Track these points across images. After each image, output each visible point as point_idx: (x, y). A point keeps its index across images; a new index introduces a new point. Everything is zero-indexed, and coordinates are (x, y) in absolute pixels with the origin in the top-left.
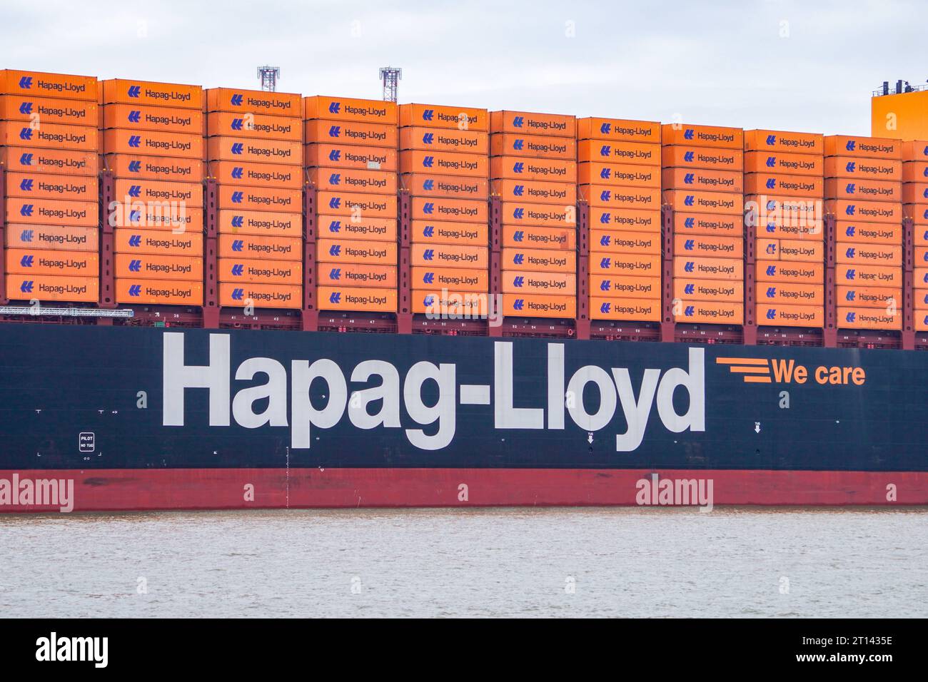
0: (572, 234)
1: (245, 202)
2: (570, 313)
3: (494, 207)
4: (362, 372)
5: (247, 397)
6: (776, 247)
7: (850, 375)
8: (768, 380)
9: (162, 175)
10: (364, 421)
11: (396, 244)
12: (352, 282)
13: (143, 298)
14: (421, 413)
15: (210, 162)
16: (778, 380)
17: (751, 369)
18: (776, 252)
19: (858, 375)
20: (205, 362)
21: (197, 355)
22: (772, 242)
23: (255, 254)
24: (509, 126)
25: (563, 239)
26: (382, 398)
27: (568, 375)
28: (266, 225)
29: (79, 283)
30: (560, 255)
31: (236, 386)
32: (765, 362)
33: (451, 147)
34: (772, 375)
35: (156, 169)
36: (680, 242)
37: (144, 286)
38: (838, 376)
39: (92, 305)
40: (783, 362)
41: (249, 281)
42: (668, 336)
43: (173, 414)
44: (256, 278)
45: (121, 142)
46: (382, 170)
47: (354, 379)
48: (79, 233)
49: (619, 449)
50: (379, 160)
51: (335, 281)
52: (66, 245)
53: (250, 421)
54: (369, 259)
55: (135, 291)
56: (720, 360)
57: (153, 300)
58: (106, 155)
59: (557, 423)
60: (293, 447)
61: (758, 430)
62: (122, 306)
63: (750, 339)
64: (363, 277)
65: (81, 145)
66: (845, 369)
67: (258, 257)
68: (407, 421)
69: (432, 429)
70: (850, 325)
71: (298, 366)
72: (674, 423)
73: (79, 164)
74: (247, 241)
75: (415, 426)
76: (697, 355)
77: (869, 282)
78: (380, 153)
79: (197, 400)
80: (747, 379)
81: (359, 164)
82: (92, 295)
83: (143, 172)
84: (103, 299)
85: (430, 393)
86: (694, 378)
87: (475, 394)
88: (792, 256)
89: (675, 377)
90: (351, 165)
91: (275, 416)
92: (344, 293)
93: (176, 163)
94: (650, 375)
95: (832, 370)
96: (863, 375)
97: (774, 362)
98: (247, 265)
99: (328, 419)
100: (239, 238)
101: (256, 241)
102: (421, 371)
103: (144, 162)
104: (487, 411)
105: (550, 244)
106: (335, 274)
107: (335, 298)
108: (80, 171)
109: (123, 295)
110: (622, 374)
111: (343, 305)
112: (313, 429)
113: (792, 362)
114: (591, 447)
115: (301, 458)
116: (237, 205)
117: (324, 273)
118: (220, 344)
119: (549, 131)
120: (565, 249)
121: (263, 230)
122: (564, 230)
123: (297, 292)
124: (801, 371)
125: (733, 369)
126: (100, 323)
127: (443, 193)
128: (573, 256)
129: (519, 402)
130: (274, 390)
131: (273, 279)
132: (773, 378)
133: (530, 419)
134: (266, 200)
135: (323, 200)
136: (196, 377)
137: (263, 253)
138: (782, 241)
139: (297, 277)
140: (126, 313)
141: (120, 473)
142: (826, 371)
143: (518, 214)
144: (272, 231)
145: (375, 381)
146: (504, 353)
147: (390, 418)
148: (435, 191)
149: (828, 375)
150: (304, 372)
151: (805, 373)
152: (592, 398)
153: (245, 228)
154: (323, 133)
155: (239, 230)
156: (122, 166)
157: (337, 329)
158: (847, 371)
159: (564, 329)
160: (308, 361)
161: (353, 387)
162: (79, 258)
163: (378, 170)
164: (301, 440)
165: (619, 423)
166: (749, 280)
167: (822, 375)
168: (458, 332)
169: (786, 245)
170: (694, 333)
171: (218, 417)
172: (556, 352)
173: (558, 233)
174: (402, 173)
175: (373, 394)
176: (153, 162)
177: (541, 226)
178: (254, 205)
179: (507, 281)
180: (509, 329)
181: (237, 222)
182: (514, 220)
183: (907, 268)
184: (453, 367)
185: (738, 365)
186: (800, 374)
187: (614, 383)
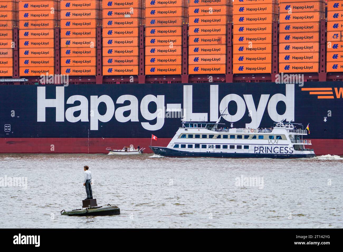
0: (224, 38)
1: (71, 35)
2: (223, 71)
3: (185, 28)
4: (121, 100)
5: (71, 111)
6: (339, 35)
8: (332, 97)
9: (37, 27)
11: (137, 47)
13: (30, 74)
16: (338, 97)
17: (322, 93)
18: (339, 37)
20: (54, 97)
21: (51, 94)
22: (336, 33)
23: (76, 55)
25: (219, 40)
26: (130, 110)
27: (220, 98)
28: (80, 43)
29: (5, 69)
30: (217, 47)
31: (67, 106)
32: (331, 89)
33: (164, 5)
35: (35, 25)
36: (282, 37)
37: (30, 69)
39: (9, 78)
40: (341, 89)
41: (73, 65)
42: (275, 80)
43: (41, 117)
44: (76, 64)
45: (21, 16)
46: (131, 18)
47: (117, 103)
48: (5, 51)
50: (130, 13)
51: (110, 64)
53: (72, 119)
54: (125, 54)
55: (27, 71)
56: (303, 89)
57: (34, 75)
59: (214, 119)
60: (91, 129)
61: (325, 120)
62: (22, 77)
63: (322, 79)
64: (122, 61)
65: (6, 18)
68: (142, 119)
69: (153, 122)
71: (93, 98)
72: (277, 118)
73: (5, 26)
74: (72, 50)
75: (146, 121)
78: (130, 11)
79: (51, 112)
80: (319, 97)
81: (121, 16)
82: (10, 74)
83: (30, 26)
85: (152, 107)
86: (289, 98)
87: (174, 108)
89: (278, 97)
90: (117, 17)
91: (83, 118)
92: (114, 68)
93: (43, 22)
94: (264, 98)
97: (336, 89)
98: (72, 59)
99: (106, 118)
100: (69, 49)
101: (76, 50)
102: (148, 99)
103: (30, 22)
105: (212, 42)
106: (110, 61)
107: (110, 70)
108: (5, 28)
109: (22, 73)
110: (249, 98)
111: (114, 73)
115: (94, 134)
116: (68, 36)
117: (105, 61)
118: (60, 91)
120: (221, 44)
121: (79, 45)
122: (220, 36)
123: (93, 69)
125: (311, 93)
127: (160, 24)
128: (224, 47)
129: (196, 110)
130: (83, 107)
131: (83, 64)
132: (335, 96)
134: (80, 34)
135: (105, 32)
136: (51, 103)
137: (79, 54)
138: (342, 32)
140: (23, 80)
141: (20, 139)
143: (196, 30)
144: (83, 45)
145: (127, 103)
146: (188, 91)
147: (134, 118)
148: (156, 24)
150: (96, 100)
152: (233, 108)
153: (71, 45)
154: (105, 5)
155: (69, 46)
156: (21, 25)
160: (97, 96)
161: (117, 106)
162: (5, 60)
163: (129, 18)
164: (94, 127)
166: (322, 52)
168: (171, 82)
171: (59, 118)
173: (216, 37)
175: (126, 108)
176: (34, 23)
177: (208, 35)
178: (75, 36)
179: (191, 60)
180: (191, 79)
181: (68, 43)
182: (194, 33)
184: (163, 97)
185: (313, 91)
187: (244, 102)
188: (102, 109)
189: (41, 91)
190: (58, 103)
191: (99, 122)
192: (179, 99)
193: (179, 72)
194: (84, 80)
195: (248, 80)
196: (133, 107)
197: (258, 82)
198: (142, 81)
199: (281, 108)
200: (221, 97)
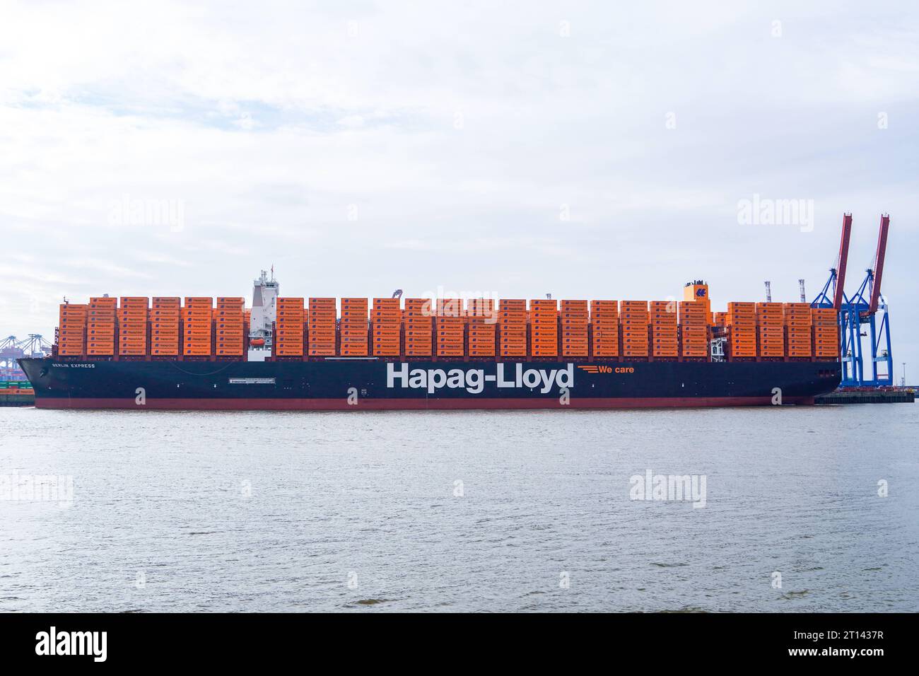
0: (525, 333)
2: (525, 354)
3: (498, 326)
4: (451, 372)
5: (413, 380)
8: (598, 372)
10: (452, 386)
11: (463, 338)
12: (448, 348)
13: (381, 354)
14: (472, 383)
16: (601, 372)
17: (592, 369)
18: (600, 335)
21: (398, 368)
22: (599, 332)
23: (416, 342)
25: (522, 334)
26: (458, 380)
30: (521, 339)
31: (410, 377)
32: (596, 367)
34: (599, 370)
36: (564, 334)
37: (382, 351)
38: (623, 370)
41: (414, 349)
42: (560, 360)
43: (390, 384)
44: (416, 348)
47: (449, 374)
49: (542, 392)
51: (442, 348)
53: (414, 386)
55: (379, 352)
56: (579, 367)
57: (384, 355)
59: (519, 385)
60: (428, 393)
61: (593, 386)
62: (375, 356)
63: (591, 360)
68: (467, 385)
69: (476, 388)
70: (629, 355)
71: (430, 371)
72: (562, 385)
74: (414, 338)
75: (470, 387)
76: (570, 366)
77: (635, 343)
79: (398, 381)
80: (589, 372)
82: (366, 354)
84: (369, 355)
85: (475, 378)
86: (569, 372)
87: (490, 378)
88: (606, 336)
89: (562, 372)
91: (423, 385)
92: (445, 351)
93: (392, 319)
94: (553, 372)
95: (621, 368)
97: (599, 367)
98: (414, 345)
99: (440, 385)
101: (417, 338)
102: (471, 372)
104: (495, 383)
105: (517, 335)
106: (443, 346)
107: (443, 353)
109: (375, 354)
110: (543, 372)
111: (446, 355)
113: (606, 366)
114: (532, 393)
115: (431, 397)
117: (439, 346)
118: (405, 366)
119: (516, 304)
120: (523, 337)
121: (419, 335)
122: (522, 332)
126: (368, 361)
128: (525, 339)
129: (506, 379)
130: (423, 377)
131: (422, 348)
133: (511, 384)
136: (398, 375)
138: (602, 332)
139: (430, 347)
140: (375, 358)
141: (374, 400)
145: (456, 375)
146: (500, 367)
147: (461, 385)
149: (620, 370)
150: (432, 373)
151: (611, 369)
152: (532, 378)
155: (411, 335)
158: (627, 369)
159: (522, 359)
160: (434, 370)
161: (448, 377)
163: (457, 318)
164: (431, 391)
165: (542, 385)
166: (590, 343)
167: (618, 370)
168: (487, 361)
170: (571, 359)
171: (404, 385)
172: (519, 366)
173: (520, 332)
175: (455, 378)
177: (514, 331)
178: (416, 329)
179: (502, 347)
180: (503, 360)
181: (411, 333)
182: (504, 329)
183: (650, 339)
184: (482, 370)
185: (585, 368)
186: (610, 370)
187: (540, 375)
188: (437, 378)
189: (390, 366)
190: (403, 374)
191: (435, 388)
192: (494, 373)
193: (493, 354)
194: (422, 359)
195: (541, 360)
196: (461, 377)
197: (549, 362)
198: (466, 360)
199: (565, 378)
200: (523, 372)
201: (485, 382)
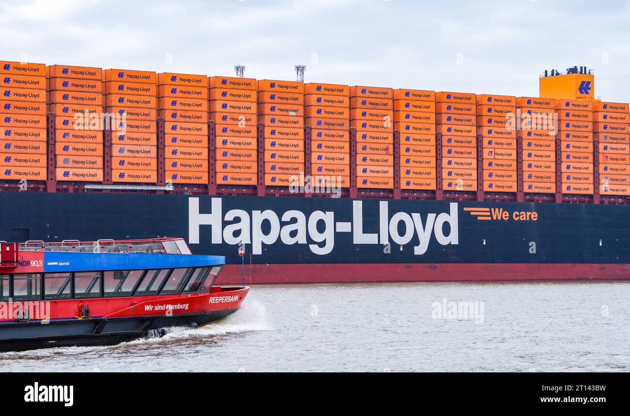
0: (391, 147)
1: (228, 133)
2: (390, 186)
3: (352, 133)
4: (287, 216)
5: (230, 229)
6: (493, 153)
7: (530, 216)
8: (490, 218)
9: (188, 120)
10: (288, 240)
11: (303, 153)
12: (282, 171)
13: (179, 181)
14: (317, 237)
15: (211, 113)
16: (495, 218)
17: (481, 213)
18: (493, 155)
19: (534, 216)
21: (205, 209)
22: (491, 150)
24: (359, 94)
25: (387, 149)
26: (297, 229)
27: (390, 217)
28: (239, 143)
29: (147, 173)
30: (386, 157)
31: (225, 224)
32: (488, 209)
33: (331, 104)
34: (491, 216)
35: (184, 117)
36: (445, 151)
37: (179, 174)
38: (524, 216)
39: (153, 184)
40: (497, 210)
41: (231, 171)
42: (439, 197)
43: (194, 237)
44: (234, 170)
45: (167, 103)
46: (296, 116)
47: (283, 220)
48: (147, 149)
49: (416, 253)
50: (295, 111)
51: (273, 171)
52: (141, 155)
53: (231, 241)
54: (290, 160)
55: (175, 177)
56: (465, 209)
57: (184, 181)
58: (160, 110)
59: (384, 240)
60: (253, 254)
61: (484, 243)
62: (169, 184)
63: (481, 198)
64: (287, 169)
65: (148, 105)
66: (528, 213)
67: (235, 159)
68: (310, 240)
69: (322, 244)
70: (530, 191)
71: (256, 213)
72: (443, 240)
73: (147, 115)
74: (229, 152)
75: (315, 243)
76: (454, 207)
77: (539, 169)
78: (295, 108)
79: (205, 231)
80: (479, 218)
81: (285, 113)
82: (154, 179)
83: (178, 118)
84: (159, 181)
85: (321, 226)
86: (452, 217)
87: (344, 227)
88: (500, 157)
89: (443, 217)
90: (281, 114)
91: (244, 239)
92: (278, 177)
93: (195, 114)
94: (431, 217)
95: (521, 213)
96: (536, 216)
97: (493, 209)
98: (230, 164)
99: (270, 240)
100: (225, 150)
101: (234, 152)
102: (317, 215)
103: (179, 113)
104: (350, 235)
105: (380, 152)
106: (273, 168)
107: (273, 180)
108: (148, 118)
109: (169, 179)
110: (417, 216)
111: (277, 183)
112: (264, 245)
113: (501, 210)
114: (401, 253)
115: (257, 259)
116: (224, 134)
117: (268, 167)
118: (217, 203)
119: (379, 96)
120: (388, 154)
121: (237, 146)
122: (387, 145)
123: (254, 177)
124: (506, 214)
125: (472, 213)
126: (157, 193)
127: (327, 127)
128: (392, 157)
129: (366, 230)
130: (244, 225)
131: (243, 170)
132: (492, 218)
133: (371, 239)
134: (239, 132)
135: (267, 132)
136: (205, 219)
137: (238, 158)
138: (496, 150)
139: (254, 169)
140: (170, 188)
142: (518, 214)
143: (364, 137)
144: (242, 146)
145: (294, 220)
146: (358, 206)
147: (301, 239)
148: (323, 126)
149: (519, 216)
150: (259, 216)
151: (508, 215)
152: (402, 228)
153: (229, 145)
154: (267, 97)
155: (226, 146)
156: (168, 115)
157: (275, 195)
158: (529, 214)
159: (387, 194)
160: (260, 211)
161: (283, 224)
162: (147, 161)
163: (294, 116)
164: (257, 250)
165: (415, 241)
166: (480, 169)
167: (516, 216)
169: (498, 151)
170: (452, 195)
171: (216, 239)
172: (384, 206)
173: (384, 146)
174: (306, 117)
175: (292, 227)
176: (183, 113)
177: (376, 143)
178: (233, 134)
179: (359, 171)
180: (360, 194)
181: (225, 142)
182: (362, 140)
183: (558, 162)
184: (332, 213)
185: (475, 211)
186: (505, 215)
187: (413, 221)
188: (266, 227)
189: (194, 203)
190: (214, 219)
191: (263, 244)
192: (349, 218)
193: (347, 184)
194: (239, 191)
195: (412, 196)
197: (424, 199)
199: (446, 229)
201: (338, 236)
